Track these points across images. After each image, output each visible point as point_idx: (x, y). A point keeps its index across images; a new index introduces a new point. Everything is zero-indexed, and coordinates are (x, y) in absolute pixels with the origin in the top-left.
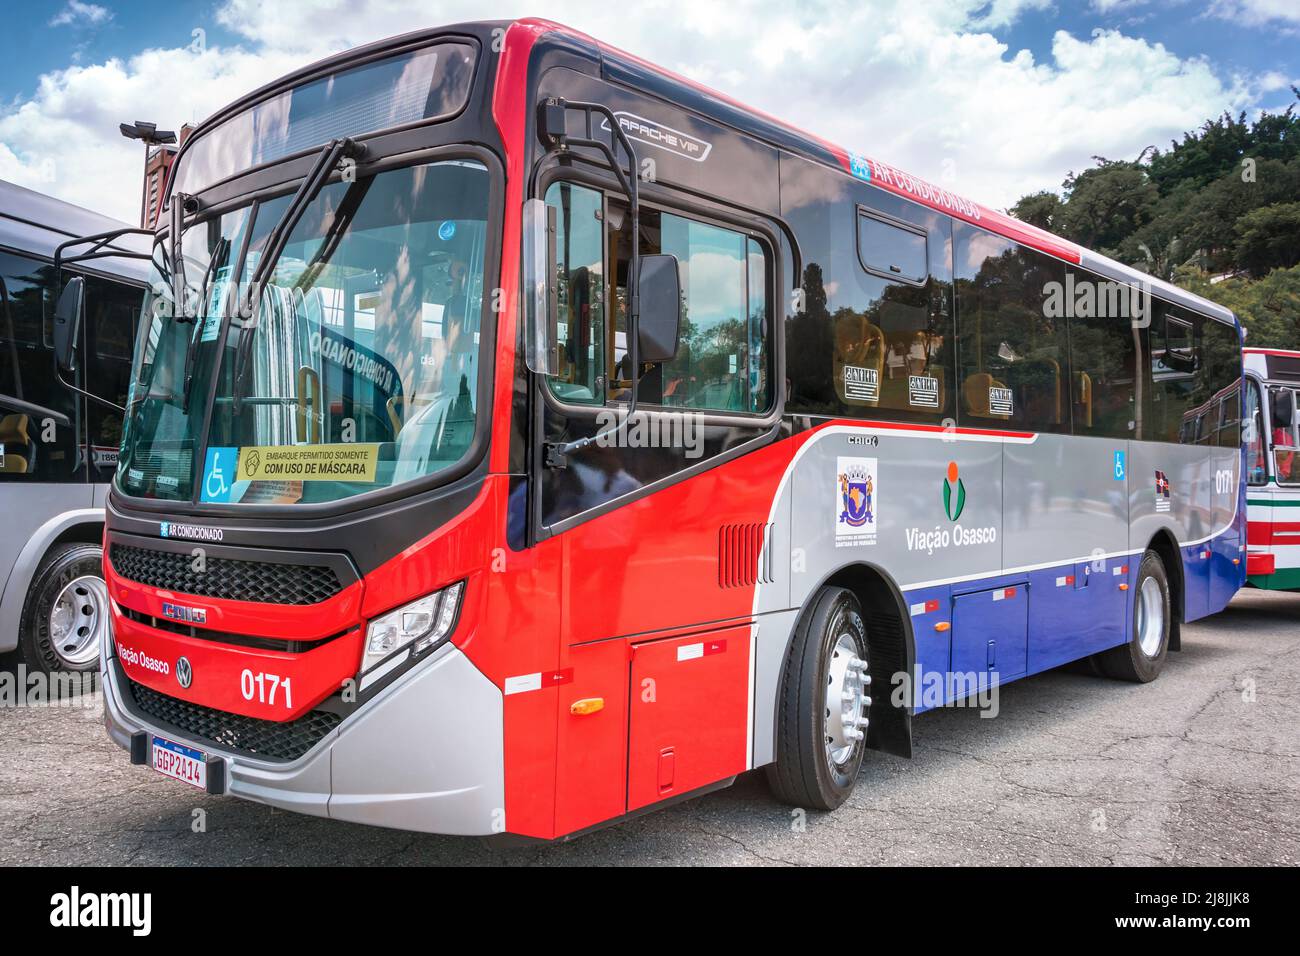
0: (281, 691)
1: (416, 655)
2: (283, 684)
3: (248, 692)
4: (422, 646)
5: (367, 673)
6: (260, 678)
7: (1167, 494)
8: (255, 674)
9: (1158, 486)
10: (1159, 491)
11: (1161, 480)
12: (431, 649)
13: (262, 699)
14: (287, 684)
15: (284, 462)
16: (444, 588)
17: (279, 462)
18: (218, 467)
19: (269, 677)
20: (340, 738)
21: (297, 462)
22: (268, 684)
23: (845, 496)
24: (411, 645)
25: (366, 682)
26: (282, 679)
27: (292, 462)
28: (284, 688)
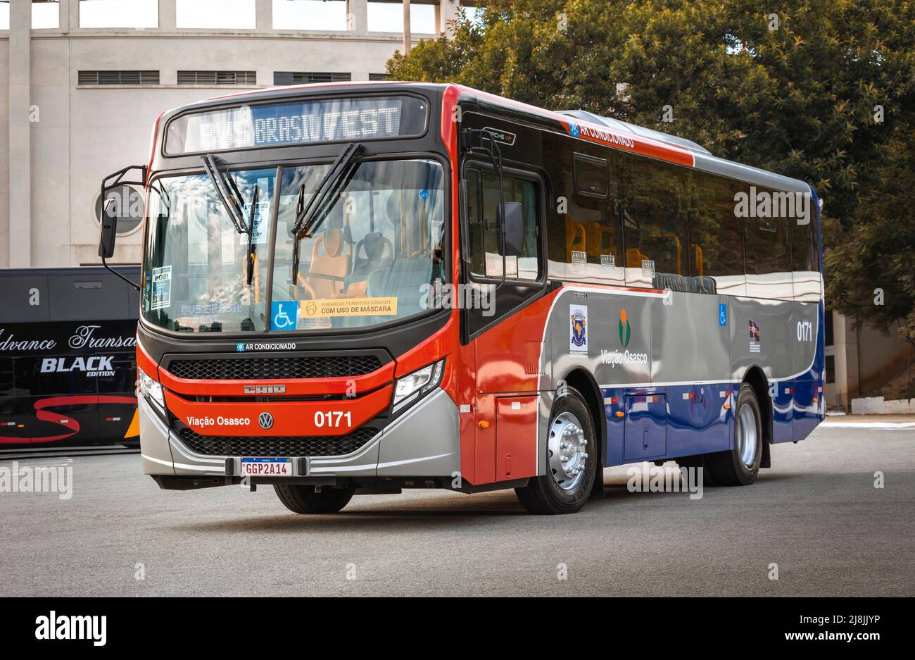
0: (344, 420)
1: (422, 394)
2: (346, 415)
3: (319, 422)
4: (424, 391)
5: (396, 404)
6: (329, 415)
7: (757, 339)
8: (325, 413)
9: (751, 332)
10: (752, 336)
11: (753, 328)
12: (429, 392)
13: (330, 425)
14: (348, 415)
15: (336, 307)
16: (435, 363)
17: (332, 307)
18: (282, 312)
19: (335, 413)
20: (384, 436)
21: (345, 307)
22: (334, 418)
23: (574, 328)
24: (420, 390)
25: (395, 409)
26: (345, 412)
27: (342, 307)
28: (347, 417)
